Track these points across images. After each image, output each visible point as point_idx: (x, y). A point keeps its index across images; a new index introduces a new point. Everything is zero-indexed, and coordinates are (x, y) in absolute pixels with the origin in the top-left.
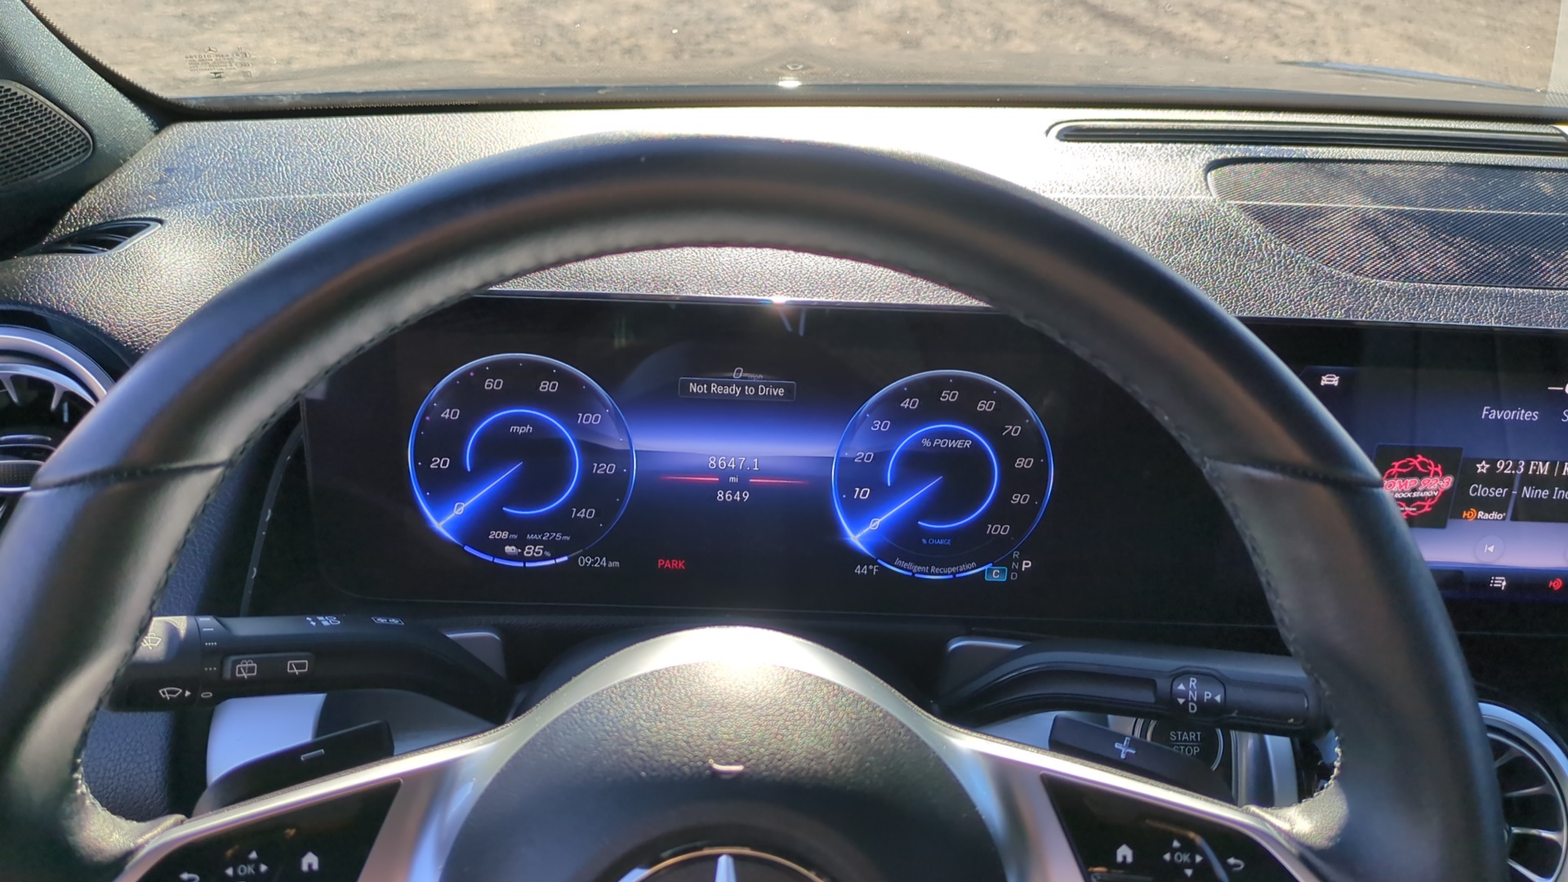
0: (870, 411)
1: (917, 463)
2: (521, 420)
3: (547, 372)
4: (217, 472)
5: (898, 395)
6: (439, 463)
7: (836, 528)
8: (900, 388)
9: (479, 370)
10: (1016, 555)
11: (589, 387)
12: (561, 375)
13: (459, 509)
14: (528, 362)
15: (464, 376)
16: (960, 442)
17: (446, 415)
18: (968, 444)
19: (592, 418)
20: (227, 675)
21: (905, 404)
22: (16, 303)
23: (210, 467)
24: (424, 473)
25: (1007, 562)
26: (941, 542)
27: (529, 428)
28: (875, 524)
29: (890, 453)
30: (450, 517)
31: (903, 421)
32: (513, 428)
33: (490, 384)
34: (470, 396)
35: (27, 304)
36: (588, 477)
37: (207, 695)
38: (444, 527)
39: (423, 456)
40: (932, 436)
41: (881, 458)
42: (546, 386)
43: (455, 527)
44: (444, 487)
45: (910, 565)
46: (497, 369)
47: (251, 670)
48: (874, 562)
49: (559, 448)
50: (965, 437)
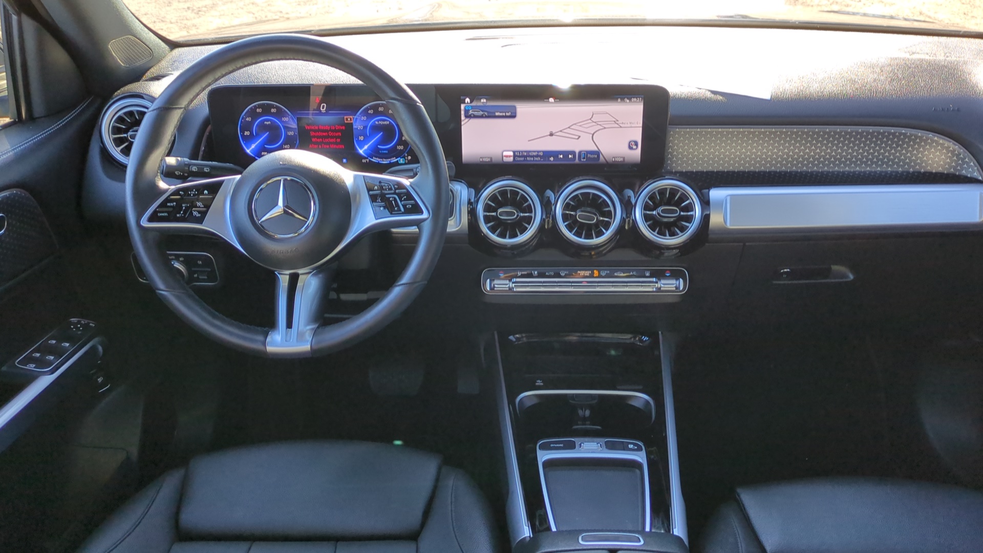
0: (360, 114)
1: (376, 129)
2: (267, 120)
3: (273, 107)
4: (182, 110)
5: (367, 109)
6: (247, 133)
7: (357, 149)
8: (367, 107)
9: (255, 106)
10: (406, 155)
11: (284, 110)
12: (277, 107)
13: (253, 146)
14: (267, 104)
15: (251, 108)
16: (386, 122)
17: (247, 119)
18: (388, 123)
19: (286, 119)
20: (190, 169)
21: (369, 112)
22: (131, 92)
23: (181, 108)
24: (243, 136)
25: (404, 157)
26: (385, 152)
27: (269, 123)
28: (366, 147)
29: (367, 126)
30: (251, 149)
31: (370, 117)
32: (265, 123)
33: (259, 110)
34: (253, 114)
35: (134, 92)
36: (286, 136)
37: (186, 175)
38: (250, 151)
39: (242, 131)
40: (378, 121)
41: (365, 127)
42: (273, 110)
43: (252, 151)
44: (249, 139)
45: (377, 159)
46: (259, 106)
47: (196, 169)
48: (367, 158)
49: (279, 127)
50: (387, 121)
